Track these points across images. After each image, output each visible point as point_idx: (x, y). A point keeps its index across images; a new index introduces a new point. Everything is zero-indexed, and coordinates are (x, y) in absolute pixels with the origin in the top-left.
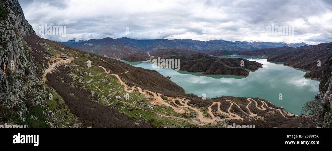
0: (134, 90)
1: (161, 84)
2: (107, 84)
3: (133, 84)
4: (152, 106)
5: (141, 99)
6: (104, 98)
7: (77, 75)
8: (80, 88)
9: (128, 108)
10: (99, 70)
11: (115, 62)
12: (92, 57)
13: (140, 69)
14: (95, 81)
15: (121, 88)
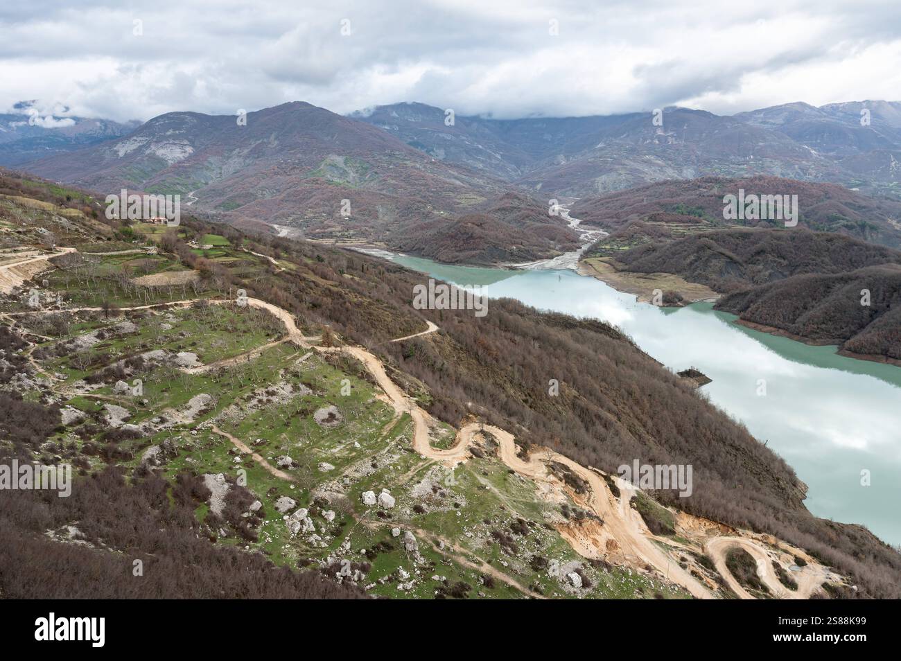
0: (472, 450)
1: (645, 418)
2: (304, 413)
3: (469, 411)
4: (576, 564)
5: (515, 514)
6: (291, 512)
7: (89, 380)
8: (123, 470)
9: (436, 577)
10: (250, 324)
11: (351, 267)
12: (192, 238)
13: (510, 312)
14: (224, 402)
15: (392, 434)
